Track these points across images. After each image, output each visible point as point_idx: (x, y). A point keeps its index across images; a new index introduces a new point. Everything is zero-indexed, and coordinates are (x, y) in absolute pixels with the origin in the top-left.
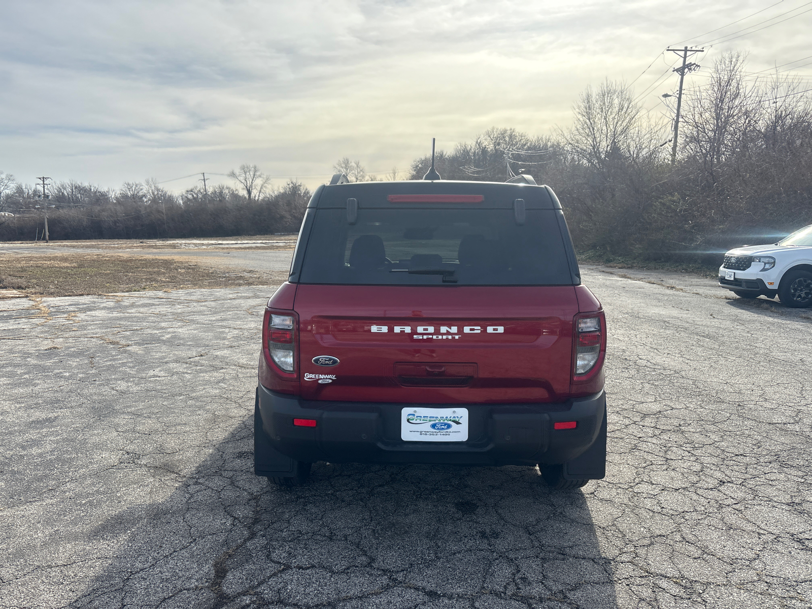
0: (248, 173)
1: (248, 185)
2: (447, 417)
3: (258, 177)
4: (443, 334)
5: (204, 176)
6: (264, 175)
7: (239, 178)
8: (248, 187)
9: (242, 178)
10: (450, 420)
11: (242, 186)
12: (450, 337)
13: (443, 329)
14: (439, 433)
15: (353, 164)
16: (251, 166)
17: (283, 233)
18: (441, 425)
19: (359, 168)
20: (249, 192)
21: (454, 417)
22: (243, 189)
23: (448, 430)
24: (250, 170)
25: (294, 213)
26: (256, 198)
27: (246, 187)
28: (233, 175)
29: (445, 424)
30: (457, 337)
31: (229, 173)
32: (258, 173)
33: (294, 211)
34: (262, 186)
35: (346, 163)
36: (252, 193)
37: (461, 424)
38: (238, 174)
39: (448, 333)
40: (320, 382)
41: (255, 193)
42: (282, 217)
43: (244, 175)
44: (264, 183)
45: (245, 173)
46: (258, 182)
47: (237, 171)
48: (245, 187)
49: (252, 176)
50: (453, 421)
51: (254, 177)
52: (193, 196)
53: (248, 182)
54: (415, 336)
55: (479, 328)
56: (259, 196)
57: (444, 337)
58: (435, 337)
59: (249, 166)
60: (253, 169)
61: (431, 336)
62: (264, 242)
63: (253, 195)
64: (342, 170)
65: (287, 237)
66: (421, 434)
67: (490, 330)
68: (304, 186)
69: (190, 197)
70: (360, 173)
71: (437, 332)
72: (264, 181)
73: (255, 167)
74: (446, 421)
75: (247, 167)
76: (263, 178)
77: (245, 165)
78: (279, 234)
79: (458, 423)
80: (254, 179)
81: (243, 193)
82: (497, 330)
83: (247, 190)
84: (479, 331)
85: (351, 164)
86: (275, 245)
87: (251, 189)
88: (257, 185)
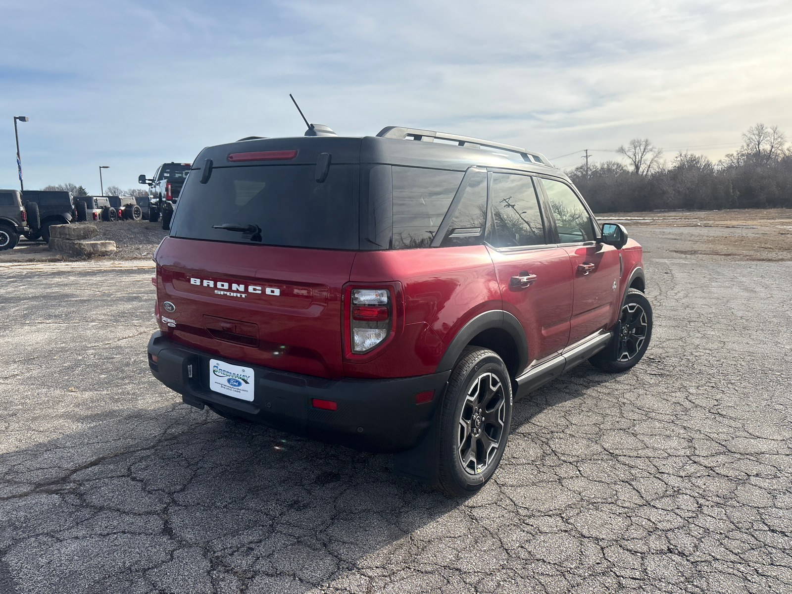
0: (638, 148)
1: (637, 160)
2: (238, 375)
3: (648, 152)
4: (234, 292)
5: (587, 153)
6: (655, 148)
7: (628, 154)
8: (636, 162)
9: (631, 154)
10: (240, 378)
11: (630, 161)
12: (239, 295)
13: (235, 286)
14: (232, 389)
15: (770, 130)
16: (643, 140)
17: (663, 210)
18: (234, 382)
19: (777, 134)
20: (637, 168)
21: (244, 376)
22: (631, 164)
23: (239, 388)
24: (640, 145)
25: (678, 188)
26: (645, 173)
27: (635, 162)
28: (622, 150)
29: (237, 381)
30: (243, 296)
31: (617, 149)
32: (649, 147)
33: (679, 186)
34: (652, 160)
35: (760, 130)
36: (641, 168)
37: (249, 383)
38: (627, 149)
39: (237, 291)
40: (169, 324)
41: (643, 168)
42: (664, 193)
43: (633, 150)
44: (655, 157)
45: (635, 147)
46: (649, 156)
47: (626, 146)
48: (633, 162)
49: (642, 150)
50: (243, 380)
51: (644, 152)
52: (582, 173)
53: (637, 157)
54: (216, 291)
55: (260, 288)
56: (647, 171)
57: (235, 295)
58: (228, 294)
59: (641, 140)
60: (644, 143)
61: (226, 293)
62: (629, 218)
63: (641, 170)
64: (754, 138)
65: (666, 214)
66: (222, 387)
67: (268, 291)
68: (706, 158)
69: (579, 174)
70: (777, 139)
71: (230, 289)
72: (655, 155)
73: (647, 141)
74: (237, 378)
75: (638, 142)
76: (655, 152)
77: (636, 139)
78: (659, 210)
79: (246, 382)
80: (645, 153)
81: (631, 169)
82: (274, 293)
83: (636, 165)
84: (260, 292)
85: (766, 131)
86: (640, 221)
87: (639, 164)
88: (646, 160)
